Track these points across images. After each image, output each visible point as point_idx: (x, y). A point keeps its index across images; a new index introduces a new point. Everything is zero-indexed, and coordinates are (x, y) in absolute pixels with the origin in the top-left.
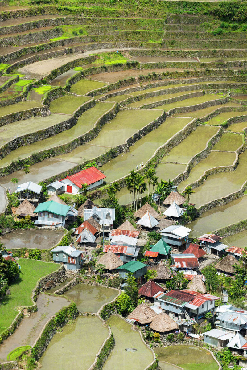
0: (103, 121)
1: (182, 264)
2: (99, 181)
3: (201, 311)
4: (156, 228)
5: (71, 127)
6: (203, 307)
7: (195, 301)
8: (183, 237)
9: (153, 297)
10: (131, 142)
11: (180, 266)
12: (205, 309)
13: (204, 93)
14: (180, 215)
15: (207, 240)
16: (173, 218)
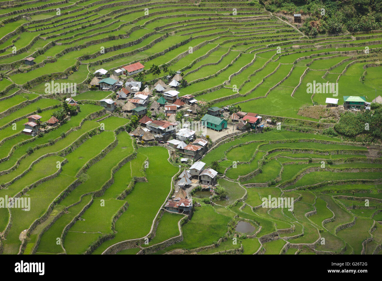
0: (156, 42)
1: (168, 109)
2: (141, 69)
3: (167, 130)
4: (162, 92)
5: (138, 43)
6: (168, 128)
7: (164, 125)
8: (174, 96)
9: (146, 123)
10: (166, 51)
11: (167, 110)
12: (170, 130)
13: (216, 28)
14: (177, 85)
15: (187, 98)
16: (173, 87)
